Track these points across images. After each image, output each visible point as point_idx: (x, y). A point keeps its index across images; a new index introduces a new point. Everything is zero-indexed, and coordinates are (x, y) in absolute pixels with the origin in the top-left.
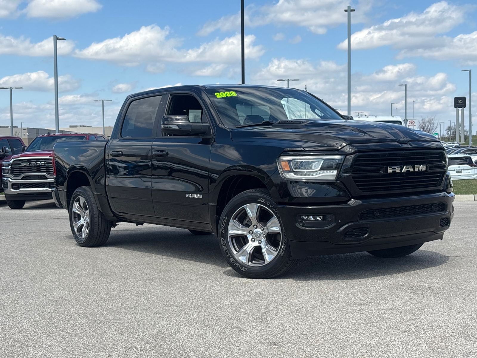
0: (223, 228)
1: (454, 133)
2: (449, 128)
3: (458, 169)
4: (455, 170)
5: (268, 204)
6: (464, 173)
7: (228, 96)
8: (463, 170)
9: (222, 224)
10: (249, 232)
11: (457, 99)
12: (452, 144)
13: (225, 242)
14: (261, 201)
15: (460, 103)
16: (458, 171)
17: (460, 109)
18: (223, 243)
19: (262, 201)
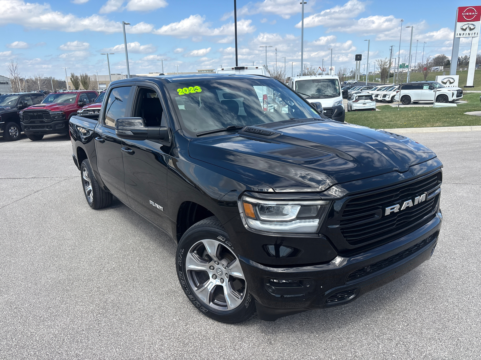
0: (180, 260)
1: (355, 74)
2: (352, 71)
3: (364, 102)
4: (362, 103)
5: (230, 244)
6: (367, 105)
7: (192, 92)
8: (367, 103)
9: (178, 256)
10: (210, 267)
11: (357, 56)
12: (353, 81)
13: (183, 276)
14: (221, 239)
15: (358, 58)
16: (364, 104)
17: (358, 61)
18: (181, 277)
19: (223, 239)
